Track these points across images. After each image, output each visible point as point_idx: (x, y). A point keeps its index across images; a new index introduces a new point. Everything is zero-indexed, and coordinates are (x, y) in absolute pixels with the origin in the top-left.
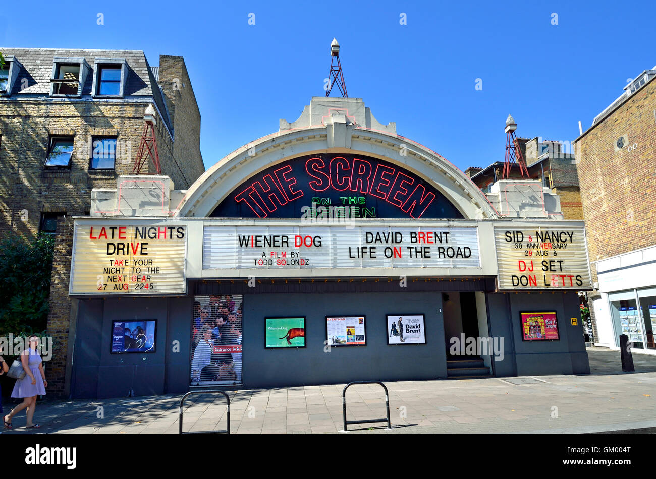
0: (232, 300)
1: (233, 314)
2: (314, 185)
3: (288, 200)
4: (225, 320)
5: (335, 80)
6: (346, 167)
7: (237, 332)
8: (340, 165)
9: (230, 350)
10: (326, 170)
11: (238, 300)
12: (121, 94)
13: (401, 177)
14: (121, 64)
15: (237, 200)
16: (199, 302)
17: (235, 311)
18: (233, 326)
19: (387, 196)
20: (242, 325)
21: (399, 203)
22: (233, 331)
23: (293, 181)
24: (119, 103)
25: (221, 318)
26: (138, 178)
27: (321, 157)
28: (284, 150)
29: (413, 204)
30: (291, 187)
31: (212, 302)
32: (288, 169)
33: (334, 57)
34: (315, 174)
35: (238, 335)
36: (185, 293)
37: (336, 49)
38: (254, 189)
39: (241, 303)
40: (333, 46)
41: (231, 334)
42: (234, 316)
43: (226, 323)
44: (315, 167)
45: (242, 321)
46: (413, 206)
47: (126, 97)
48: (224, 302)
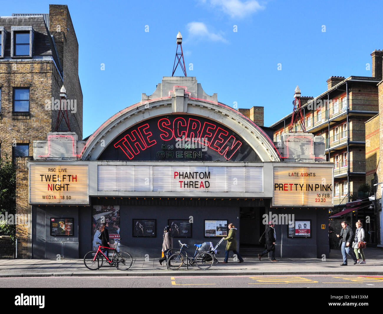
0: (114, 208)
1: (115, 216)
2: (163, 136)
3: (146, 147)
4: (110, 220)
5: (179, 62)
6: (184, 124)
7: (117, 227)
8: (180, 123)
9: (113, 237)
10: (171, 126)
11: (117, 208)
12: (31, 55)
13: (220, 131)
14: (29, 31)
15: (115, 147)
16: (95, 209)
17: (115, 215)
18: (115, 223)
19: (210, 144)
20: (119, 223)
21: (217, 149)
22: (114, 226)
23: (150, 134)
24: (29, 62)
25: (108, 219)
26: (59, 134)
27: (168, 117)
28: (144, 114)
29: (227, 149)
30: (148, 138)
31: (103, 209)
32: (147, 126)
33: (179, 45)
34: (164, 129)
35: (117, 229)
36: (89, 204)
37: (180, 41)
38: (126, 140)
39: (119, 211)
40: (178, 39)
41: (114, 228)
42: (115, 217)
43: (111, 221)
44: (164, 124)
45: (119, 221)
46: (226, 151)
47: (34, 57)
48: (109, 209)
